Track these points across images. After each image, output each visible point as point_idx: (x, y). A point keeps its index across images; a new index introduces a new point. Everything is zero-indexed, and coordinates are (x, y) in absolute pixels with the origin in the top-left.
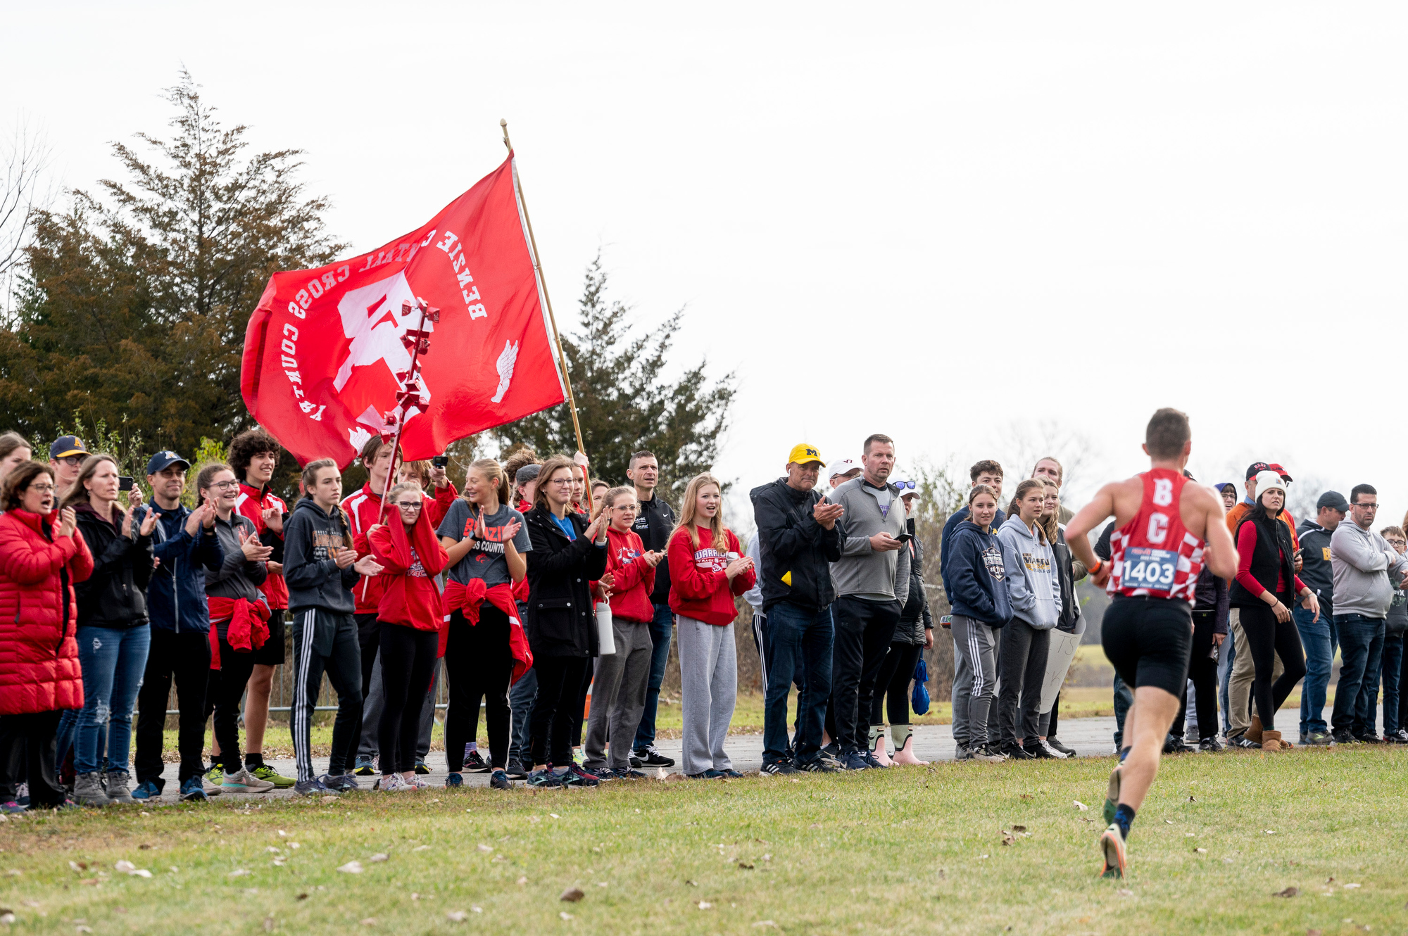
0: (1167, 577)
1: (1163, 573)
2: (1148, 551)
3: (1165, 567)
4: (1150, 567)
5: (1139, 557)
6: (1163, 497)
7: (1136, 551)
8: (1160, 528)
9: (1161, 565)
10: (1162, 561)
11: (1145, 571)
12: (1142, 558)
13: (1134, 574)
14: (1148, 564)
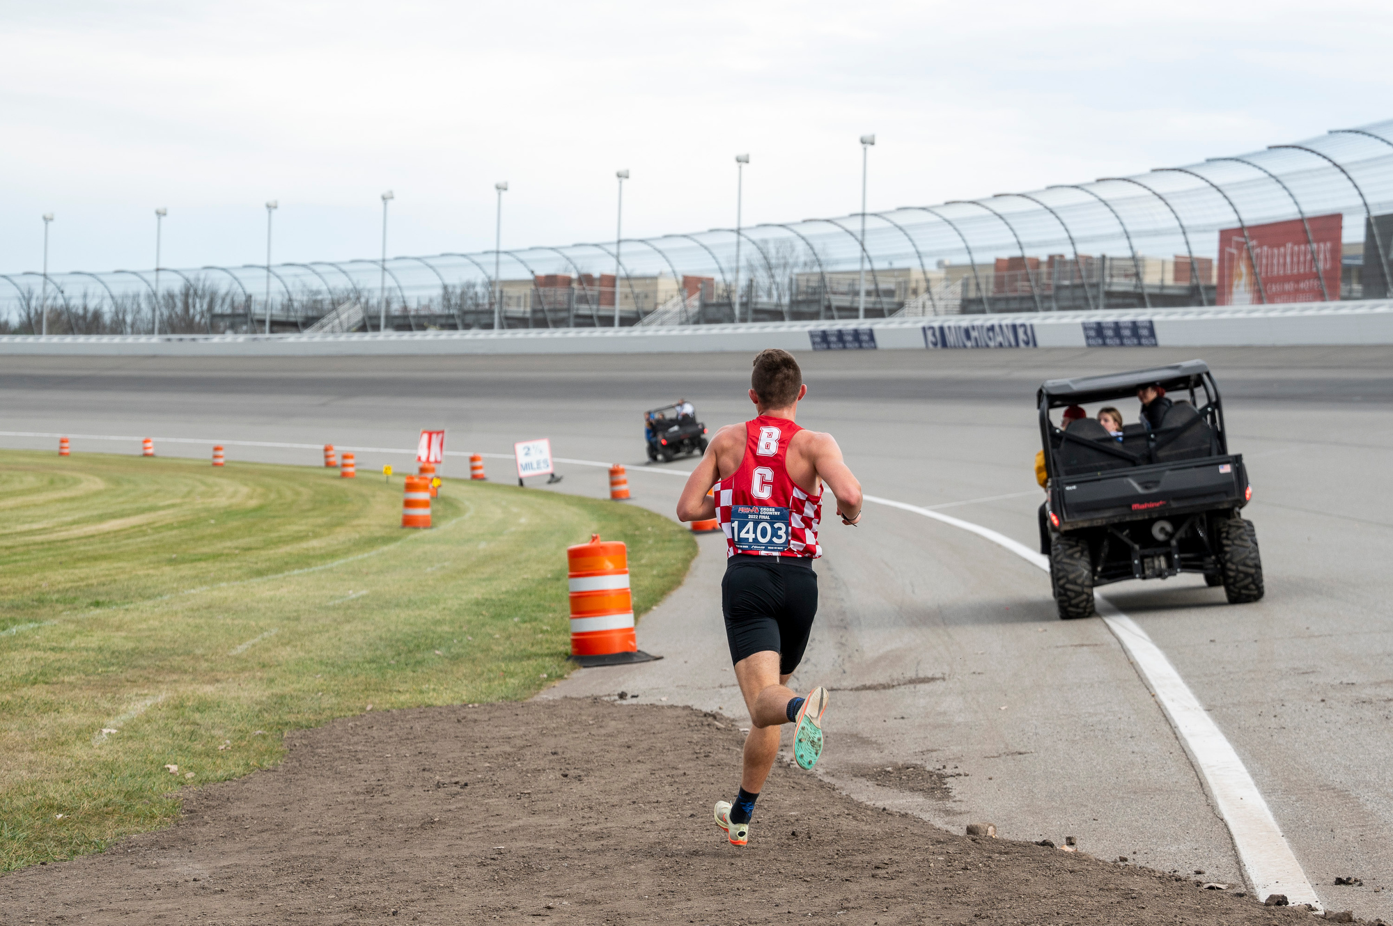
0: (780, 537)
1: (775, 533)
2: (755, 509)
3: (776, 526)
4: (760, 527)
5: (746, 515)
6: (767, 446)
7: (743, 509)
8: (764, 483)
9: (772, 525)
10: (773, 520)
11: (755, 532)
12: (750, 516)
13: (743, 535)
14: (756, 523)
